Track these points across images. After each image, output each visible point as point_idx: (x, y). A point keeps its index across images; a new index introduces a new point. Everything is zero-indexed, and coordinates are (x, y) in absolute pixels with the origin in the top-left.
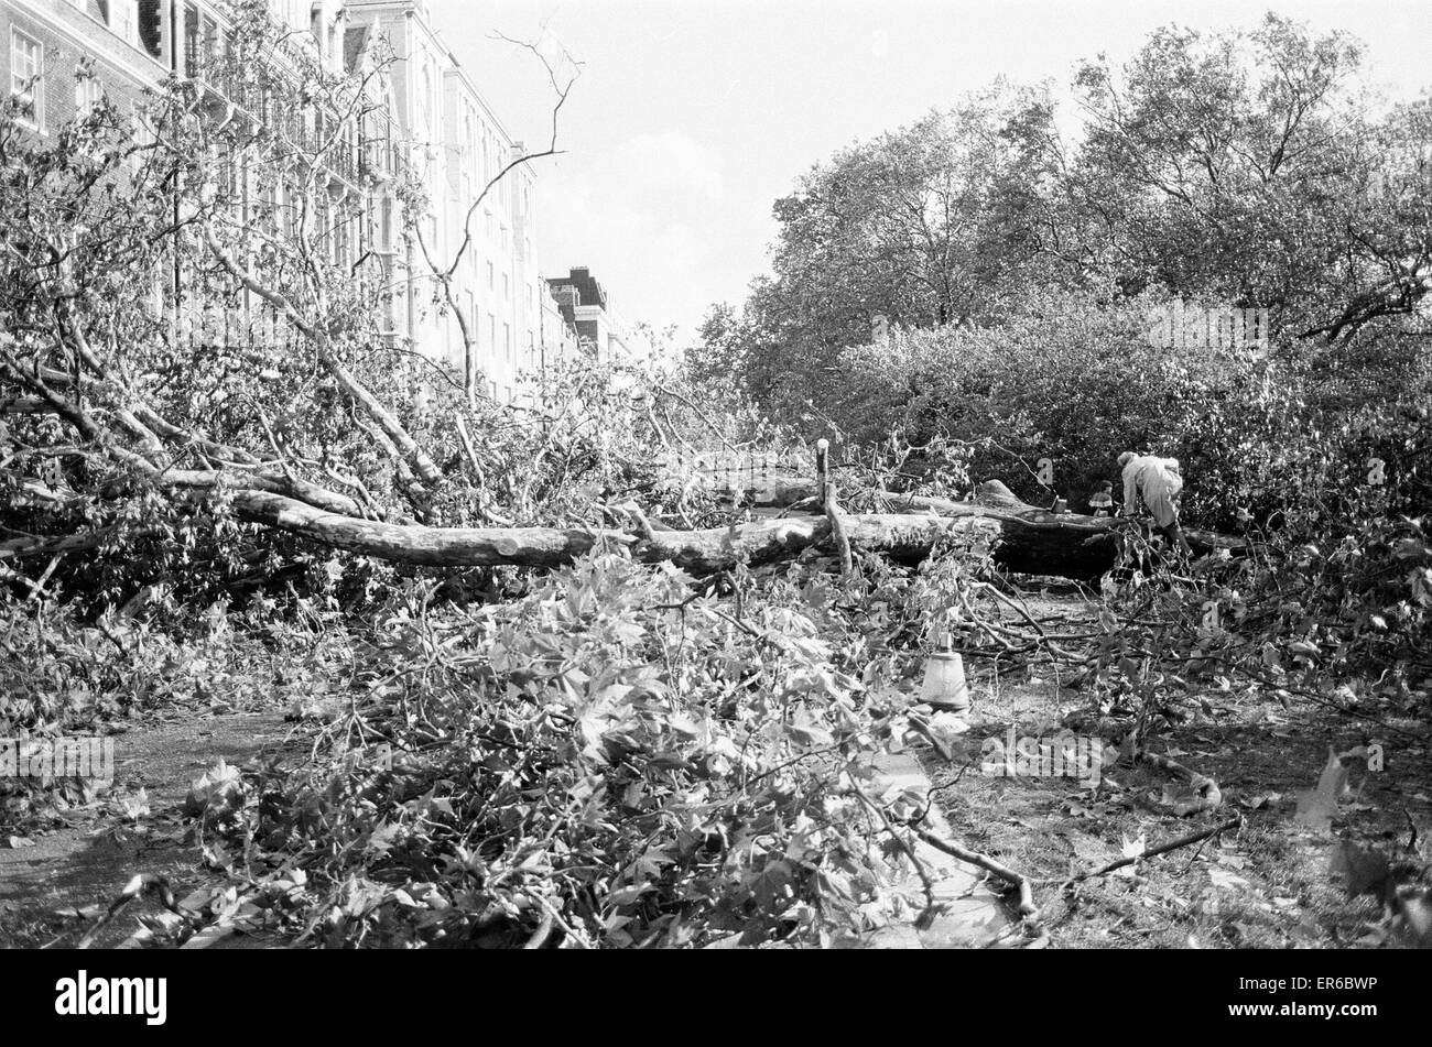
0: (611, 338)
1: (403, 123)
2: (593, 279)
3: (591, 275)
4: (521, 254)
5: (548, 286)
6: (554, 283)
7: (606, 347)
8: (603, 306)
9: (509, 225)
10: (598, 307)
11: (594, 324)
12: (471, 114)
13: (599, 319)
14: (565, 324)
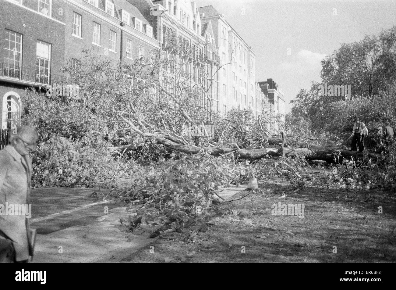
0: (278, 97)
1: (217, 45)
2: (274, 82)
3: (273, 80)
4: (250, 76)
5: (258, 84)
6: (260, 83)
7: (277, 100)
8: (276, 89)
9: (246, 69)
10: (274, 89)
11: (273, 94)
12: (236, 41)
13: (274, 92)
14: (264, 95)
